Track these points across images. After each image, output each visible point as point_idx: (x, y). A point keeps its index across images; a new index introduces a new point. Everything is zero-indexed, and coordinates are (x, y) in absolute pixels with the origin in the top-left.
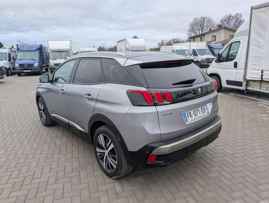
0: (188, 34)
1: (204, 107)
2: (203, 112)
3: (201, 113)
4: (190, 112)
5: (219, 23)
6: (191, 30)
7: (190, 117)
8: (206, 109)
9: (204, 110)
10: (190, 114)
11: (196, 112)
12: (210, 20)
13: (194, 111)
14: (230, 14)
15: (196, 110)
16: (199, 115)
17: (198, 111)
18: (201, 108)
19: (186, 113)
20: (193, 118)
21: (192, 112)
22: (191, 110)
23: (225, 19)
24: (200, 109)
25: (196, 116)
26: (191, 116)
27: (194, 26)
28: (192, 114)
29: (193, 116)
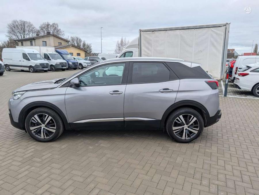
0: (8, 36)
5: (39, 29)
6: (11, 32)
12: (30, 25)
14: (48, 23)
23: (44, 26)
27: (13, 28)
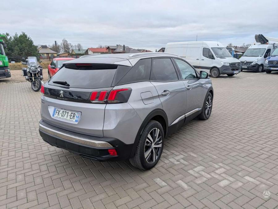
1: (76, 114)
2: (72, 117)
3: (69, 117)
4: (60, 110)
7: (57, 114)
8: (77, 117)
9: (74, 116)
10: (59, 112)
11: (65, 113)
13: (63, 111)
15: (66, 112)
16: (65, 117)
17: (67, 114)
18: (72, 113)
19: (57, 109)
20: (59, 116)
21: (62, 111)
22: (62, 109)
24: (70, 113)
25: (62, 116)
26: (59, 113)
28: (60, 113)
29: (60, 115)
